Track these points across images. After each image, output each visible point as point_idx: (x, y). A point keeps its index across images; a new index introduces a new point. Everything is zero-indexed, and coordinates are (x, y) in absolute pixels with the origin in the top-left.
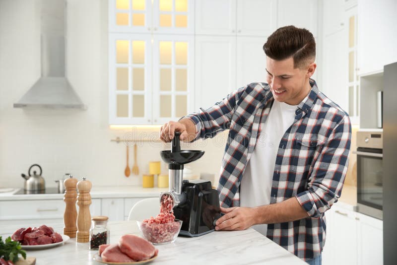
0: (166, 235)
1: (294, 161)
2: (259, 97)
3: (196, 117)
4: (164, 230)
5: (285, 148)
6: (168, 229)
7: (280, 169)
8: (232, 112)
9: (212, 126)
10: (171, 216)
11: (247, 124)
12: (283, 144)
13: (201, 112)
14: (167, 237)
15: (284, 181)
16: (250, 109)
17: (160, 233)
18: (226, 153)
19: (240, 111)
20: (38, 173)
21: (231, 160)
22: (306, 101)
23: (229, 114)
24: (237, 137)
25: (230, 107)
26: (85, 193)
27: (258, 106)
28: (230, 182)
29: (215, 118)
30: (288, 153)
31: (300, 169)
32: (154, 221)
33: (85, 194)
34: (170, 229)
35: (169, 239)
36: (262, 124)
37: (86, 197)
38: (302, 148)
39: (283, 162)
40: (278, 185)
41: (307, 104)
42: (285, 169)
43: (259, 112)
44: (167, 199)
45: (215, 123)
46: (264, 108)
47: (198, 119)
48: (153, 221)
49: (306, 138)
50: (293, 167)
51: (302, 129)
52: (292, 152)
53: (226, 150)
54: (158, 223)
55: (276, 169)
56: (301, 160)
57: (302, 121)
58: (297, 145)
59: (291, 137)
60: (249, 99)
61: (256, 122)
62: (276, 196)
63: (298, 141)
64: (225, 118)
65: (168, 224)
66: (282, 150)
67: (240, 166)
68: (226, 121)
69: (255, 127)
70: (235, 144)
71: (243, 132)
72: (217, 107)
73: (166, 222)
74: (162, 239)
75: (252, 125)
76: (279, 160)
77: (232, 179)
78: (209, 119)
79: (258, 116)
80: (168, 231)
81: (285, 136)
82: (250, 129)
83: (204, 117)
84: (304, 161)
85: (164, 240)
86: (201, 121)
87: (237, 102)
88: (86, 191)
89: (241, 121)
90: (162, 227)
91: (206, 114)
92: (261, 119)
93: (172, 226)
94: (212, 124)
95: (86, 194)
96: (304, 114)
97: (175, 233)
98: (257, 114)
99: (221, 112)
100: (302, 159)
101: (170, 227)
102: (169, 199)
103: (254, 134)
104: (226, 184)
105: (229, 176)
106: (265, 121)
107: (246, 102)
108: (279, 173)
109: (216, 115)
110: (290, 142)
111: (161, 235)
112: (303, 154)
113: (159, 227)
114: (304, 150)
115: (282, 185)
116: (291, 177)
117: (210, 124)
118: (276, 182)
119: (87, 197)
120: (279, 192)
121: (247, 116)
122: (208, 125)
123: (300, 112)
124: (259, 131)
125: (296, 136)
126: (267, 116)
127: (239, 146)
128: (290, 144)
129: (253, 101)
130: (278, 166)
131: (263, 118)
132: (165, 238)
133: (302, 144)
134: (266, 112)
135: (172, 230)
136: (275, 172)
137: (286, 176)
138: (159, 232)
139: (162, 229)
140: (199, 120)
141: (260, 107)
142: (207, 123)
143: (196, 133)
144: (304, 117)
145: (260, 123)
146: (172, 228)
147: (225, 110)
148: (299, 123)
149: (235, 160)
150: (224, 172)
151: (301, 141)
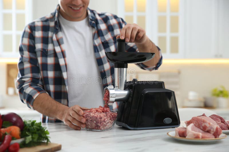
11: (50, 53)
61: (57, 46)
92: (59, 42)
145: (60, 45)
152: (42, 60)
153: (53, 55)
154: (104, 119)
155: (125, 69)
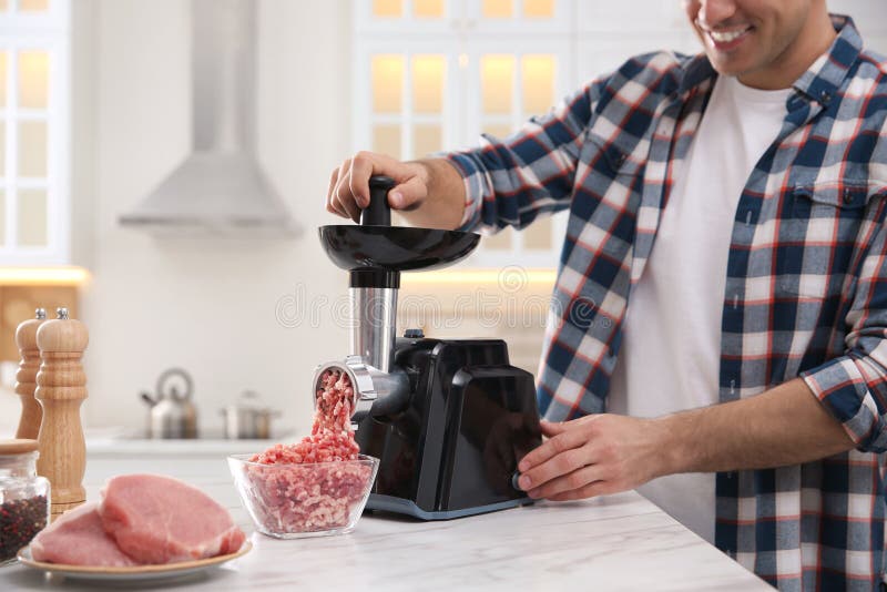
0: (315, 506)
1: (788, 258)
2: (665, 84)
3: (468, 158)
4: (308, 488)
5: (755, 221)
6: (323, 483)
7: (741, 290)
8: (582, 137)
9: (518, 185)
10: (346, 444)
11: (629, 169)
12: (749, 207)
13: (483, 144)
14: (319, 512)
15: (759, 331)
16: (637, 123)
17: (292, 498)
18: (568, 270)
19: (604, 129)
20: (182, 390)
21: (582, 288)
22: (822, 70)
23: (572, 147)
24: (599, 213)
25: (575, 127)
26: (62, 359)
27: (659, 109)
28: (584, 360)
29: (528, 161)
30: (765, 234)
31: (812, 286)
32: (279, 456)
33: (59, 365)
34: (330, 483)
35: (329, 519)
36: (676, 163)
37: (63, 375)
38: (815, 210)
39: (752, 266)
40: (741, 346)
41: (824, 76)
42: (759, 289)
43: (665, 128)
44: (333, 385)
45: (529, 176)
46: (679, 113)
47: (473, 163)
48: (273, 457)
49: (828, 177)
50: (788, 279)
51: (813, 154)
52: (779, 232)
53: (566, 257)
54: (292, 460)
55: (729, 293)
56: (813, 252)
57: (812, 132)
58: (797, 205)
59: (774, 184)
60: (632, 92)
61: (658, 159)
62: (738, 386)
63: (801, 190)
64: (560, 159)
65: (324, 466)
66: (744, 227)
67: (611, 304)
68: (563, 168)
69: (655, 173)
70: (594, 236)
71: (616, 195)
72: (534, 129)
73: (318, 459)
74: (303, 517)
75: (642, 168)
76: (739, 262)
77: (591, 349)
78: (509, 165)
79: (662, 141)
80: (323, 493)
81: (753, 181)
82: (638, 184)
83: (494, 158)
84: (825, 256)
85: (308, 524)
86: (482, 171)
87: (594, 106)
88: (64, 355)
89: (609, 162)
90: (301, 477)
91: (500, 149)
92: (674, 149)
93: (339, 474)
94: (520, 179)
95: (65, 364)
96: (815, 107)
97: (353, 501)
98: (660, 132)
99: (546, 140)
100: (819, 247)
101: (329, 478)
102: (340, 385)
103: (652, 194)
104: (572, 367)
105: (580, 342)
106: (684, 155)
107: (622, 103)
108: (741, 305)
109: (530, 149)
110: (771, 198)
111: (298, 503)
112: (821, 230)
113: (290, 476)
114: (821, 216)
115: (755, 344)
116: (782, 313)
117: (511, 179)
118: (733, 336)
119: (66, 375)
120: (746, 371)
121: (627, 144)
122: (505, 182)
123: (802, 104)
124: (666, 187)
125: (791, 178)
126: (691, 137)
127: (606, 243)
128: (771, 207)
129: (644, 99)
130: (736, 281)
131: (678, 145)
132: (313, 514)
133: (815, 198)
134: (689, 124)
135: (337, 487)
136: (728, 305)
137: (764, 315)
138: (288, 494)
139: (301, 484)
140: (475, 167)
141: (666, 113)
142: (502, 175)
143: (466, 205)
144: (816, 120)
145: (669, 159)
146: (336, 480)
147: (559, 132)
148: (799, 137)
149: (596, 288)
150: (561, 331)
151: (812, 191)
152: (586, 177)
153: (630, 180)
154: (295, 491)
155: (388, 292)
